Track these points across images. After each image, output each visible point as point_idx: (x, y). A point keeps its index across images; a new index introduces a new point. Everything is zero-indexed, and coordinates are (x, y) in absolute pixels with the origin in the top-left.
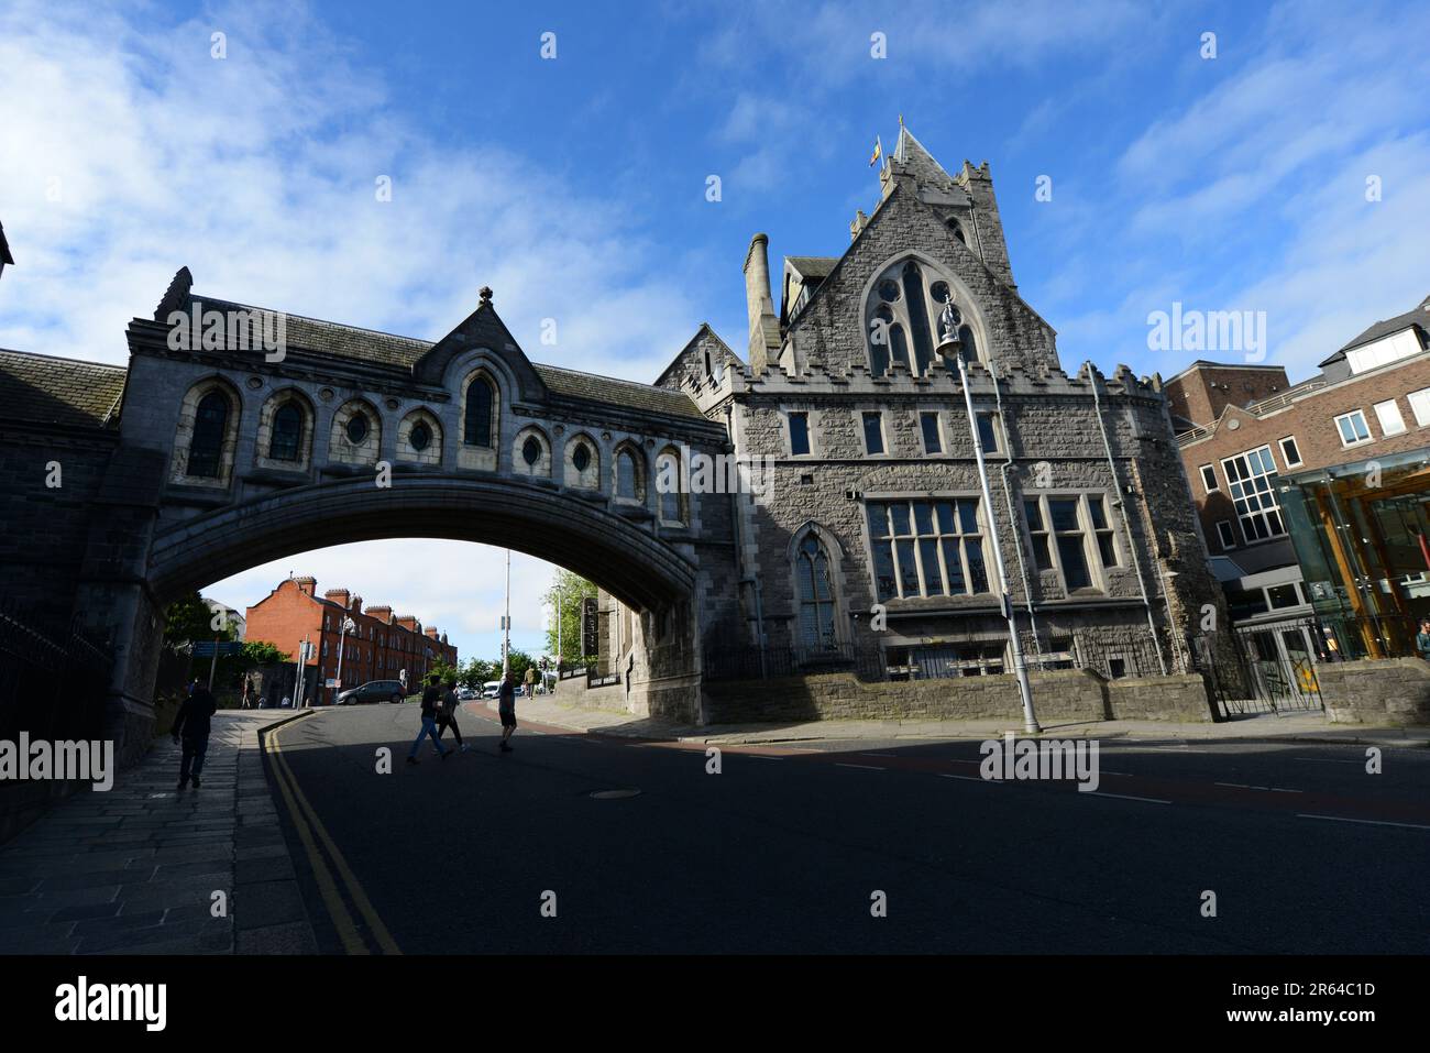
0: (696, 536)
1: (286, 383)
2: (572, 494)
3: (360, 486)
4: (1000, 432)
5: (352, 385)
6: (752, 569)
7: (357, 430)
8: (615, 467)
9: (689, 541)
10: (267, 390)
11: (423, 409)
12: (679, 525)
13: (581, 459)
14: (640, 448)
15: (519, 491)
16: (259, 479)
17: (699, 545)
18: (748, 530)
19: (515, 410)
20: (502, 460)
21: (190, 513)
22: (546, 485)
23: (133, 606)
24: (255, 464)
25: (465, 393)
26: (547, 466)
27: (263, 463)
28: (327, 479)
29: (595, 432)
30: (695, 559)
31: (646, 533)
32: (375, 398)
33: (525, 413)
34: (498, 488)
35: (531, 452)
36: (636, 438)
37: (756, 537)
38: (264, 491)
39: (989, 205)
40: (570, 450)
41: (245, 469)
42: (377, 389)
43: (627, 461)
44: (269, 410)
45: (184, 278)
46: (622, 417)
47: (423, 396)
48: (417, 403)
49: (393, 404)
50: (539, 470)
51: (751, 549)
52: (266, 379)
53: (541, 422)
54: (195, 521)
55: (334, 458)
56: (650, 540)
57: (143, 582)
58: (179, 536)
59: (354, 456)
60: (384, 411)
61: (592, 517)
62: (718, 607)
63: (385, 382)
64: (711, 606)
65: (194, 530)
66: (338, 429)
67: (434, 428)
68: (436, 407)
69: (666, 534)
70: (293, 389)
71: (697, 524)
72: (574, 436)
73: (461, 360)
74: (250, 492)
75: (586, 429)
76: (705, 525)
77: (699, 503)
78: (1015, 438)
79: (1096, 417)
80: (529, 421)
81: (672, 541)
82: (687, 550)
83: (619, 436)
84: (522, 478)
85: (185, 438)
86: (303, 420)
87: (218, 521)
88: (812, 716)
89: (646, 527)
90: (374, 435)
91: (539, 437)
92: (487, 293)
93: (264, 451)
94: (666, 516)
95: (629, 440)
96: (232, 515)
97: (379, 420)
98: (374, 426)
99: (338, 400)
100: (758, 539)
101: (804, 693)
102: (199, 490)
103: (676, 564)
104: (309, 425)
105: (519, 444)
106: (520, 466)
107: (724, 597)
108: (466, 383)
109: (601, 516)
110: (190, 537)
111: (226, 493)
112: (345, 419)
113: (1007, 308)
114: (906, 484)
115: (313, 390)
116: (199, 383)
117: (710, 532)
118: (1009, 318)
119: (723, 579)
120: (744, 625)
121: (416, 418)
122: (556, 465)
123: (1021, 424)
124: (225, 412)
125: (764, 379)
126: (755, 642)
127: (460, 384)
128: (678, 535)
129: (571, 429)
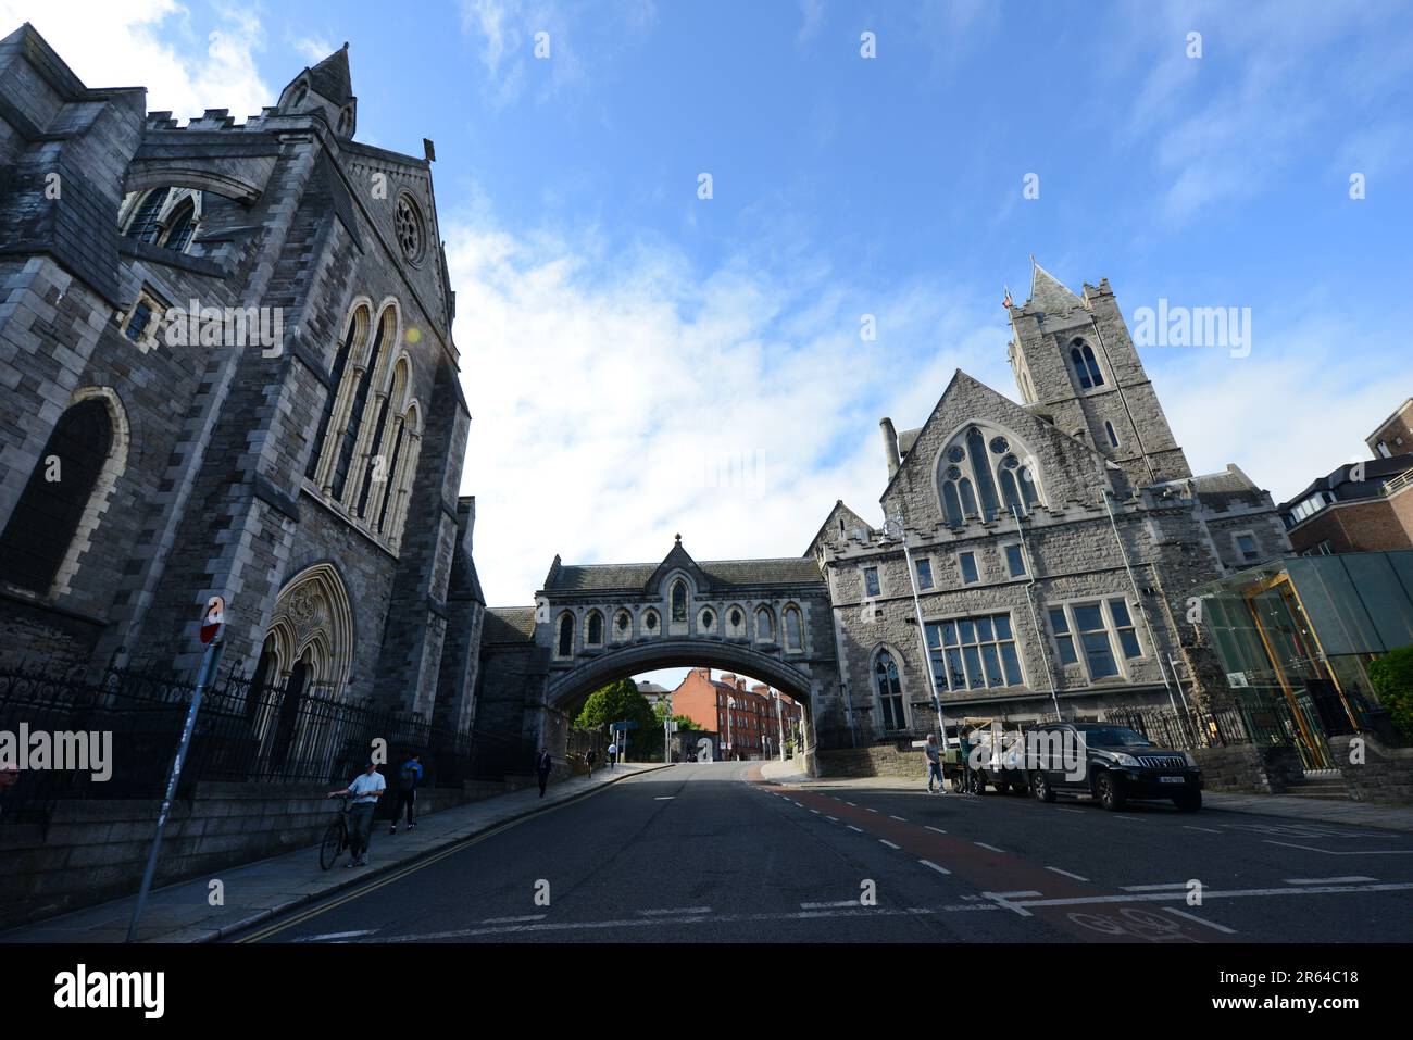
0: (810, 658)
1: (592, 607)
2: (731, 641)
3: (625, 652)
4: (1027, 559)
5: (618, 602)
6: (845, 676)
7: (623, 623)
8: (756, 621)
9: (804, 661)
10: (585, 612)
11: (651, 607)
12: (799, 651)
13: (736, 619)
14: (770, 606)
15: (701, 644)
16: (585, 654)
17: (812, 663)
18: (842, 651)
19: (696, 599)
20: (692, 626)
21: (561, 673)
22: (715, 638)
23: (542, 716)
24: (582, 647)
25: (671, 593)
26: (716, 626)
27: (586, 646)
28: (611, 651)
29: (742, 603)
30: (810, 672)
31: (776, 659)
32: (629, 606)
33: (701, 599)
34: (689, 643)
35: (707, 620)
36: (767, 601)
37: (847, 656)
38: (587, 659)
39: (1114, 314)
40: (729, 615)
41: (579, 651)
42: (629, 602)
43: (764, 615)
44: (587, 621)
45: (558, 559)
46: (757, 591)
47: (650, 601)
48: (648, 605)
49: (637, 608)
50: (712, 630)
51: (843, 664)
52: (584, 607)
53: (710, 603)
54: (563, 677)
55: (614, 639)
56: (778, 663)
57: (545, 706)
58: (557, 684)
59: (622, 637)
60: (633, 612)
61: (742, 653)
62: (827, 702)
63: (631, 598)
64: (822, 701)
65: (562, 681)
66: (614, 625)
67: (657, 616)
68: (656, 605)
69: (789, 658)
70: (595, 609)
71: (810, 650)
72: (730, 607)
73: (666, 578)
74: (581, 661)
75: (737, 602)
76: (816, 650)
77: (811, 636)
78: (1038, 562)
79: (1114, 534)
80: (704, 603)
81: (793, 662)
82: (804, 667)
83: (756, 602)
84: (701, 636)
85: (557, 640)
86: (600, 623)
87: (570, 676)
88: (871, 774)
89: (776, 655)
90: (630, 624)
91: (710, 611)
92: (678, 537)
93: (586, 640)
94: (791, 646)
95: (764, 604)
96: (575, 673)
97: (632, 617)
98: (630, 620)
99: (613, 611)
100: (848, 657)
101: (867, 757)
102: (563, 662)
103: (797, 676)
104: (603, 625)
105: (700, 617)
106: (701, 629)
107: (831, 696)
108: (672, 588)
109: (747, 652)
110: (561, 685)
111: (572, 662)
112: (617, 619)
113: (1058, 445)
114: (950, 608)
115: (602, 608)
116: (560, 614)
117: (819, 654)
118: (1060, 453)
119: (831, 684)
120: (842, 713)
121: (648, 612)
122: (721, 625)
123: (1044, 551)
124: (571, 624)
125: (846, 549)
126: (848, 725)
127: (668, 590)
128: (797, 658)
129: (727, 603)
